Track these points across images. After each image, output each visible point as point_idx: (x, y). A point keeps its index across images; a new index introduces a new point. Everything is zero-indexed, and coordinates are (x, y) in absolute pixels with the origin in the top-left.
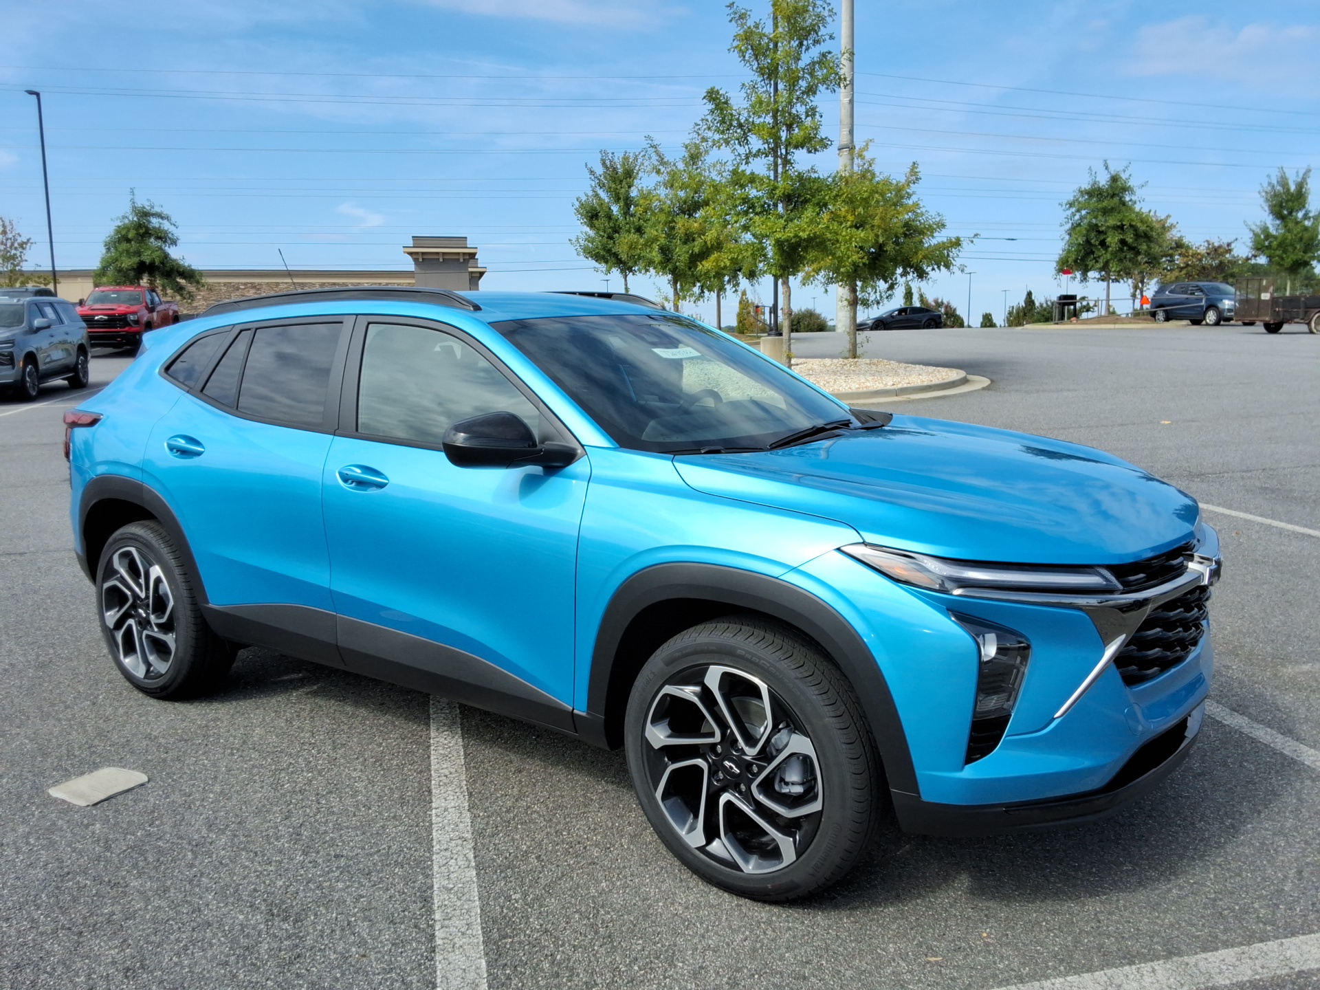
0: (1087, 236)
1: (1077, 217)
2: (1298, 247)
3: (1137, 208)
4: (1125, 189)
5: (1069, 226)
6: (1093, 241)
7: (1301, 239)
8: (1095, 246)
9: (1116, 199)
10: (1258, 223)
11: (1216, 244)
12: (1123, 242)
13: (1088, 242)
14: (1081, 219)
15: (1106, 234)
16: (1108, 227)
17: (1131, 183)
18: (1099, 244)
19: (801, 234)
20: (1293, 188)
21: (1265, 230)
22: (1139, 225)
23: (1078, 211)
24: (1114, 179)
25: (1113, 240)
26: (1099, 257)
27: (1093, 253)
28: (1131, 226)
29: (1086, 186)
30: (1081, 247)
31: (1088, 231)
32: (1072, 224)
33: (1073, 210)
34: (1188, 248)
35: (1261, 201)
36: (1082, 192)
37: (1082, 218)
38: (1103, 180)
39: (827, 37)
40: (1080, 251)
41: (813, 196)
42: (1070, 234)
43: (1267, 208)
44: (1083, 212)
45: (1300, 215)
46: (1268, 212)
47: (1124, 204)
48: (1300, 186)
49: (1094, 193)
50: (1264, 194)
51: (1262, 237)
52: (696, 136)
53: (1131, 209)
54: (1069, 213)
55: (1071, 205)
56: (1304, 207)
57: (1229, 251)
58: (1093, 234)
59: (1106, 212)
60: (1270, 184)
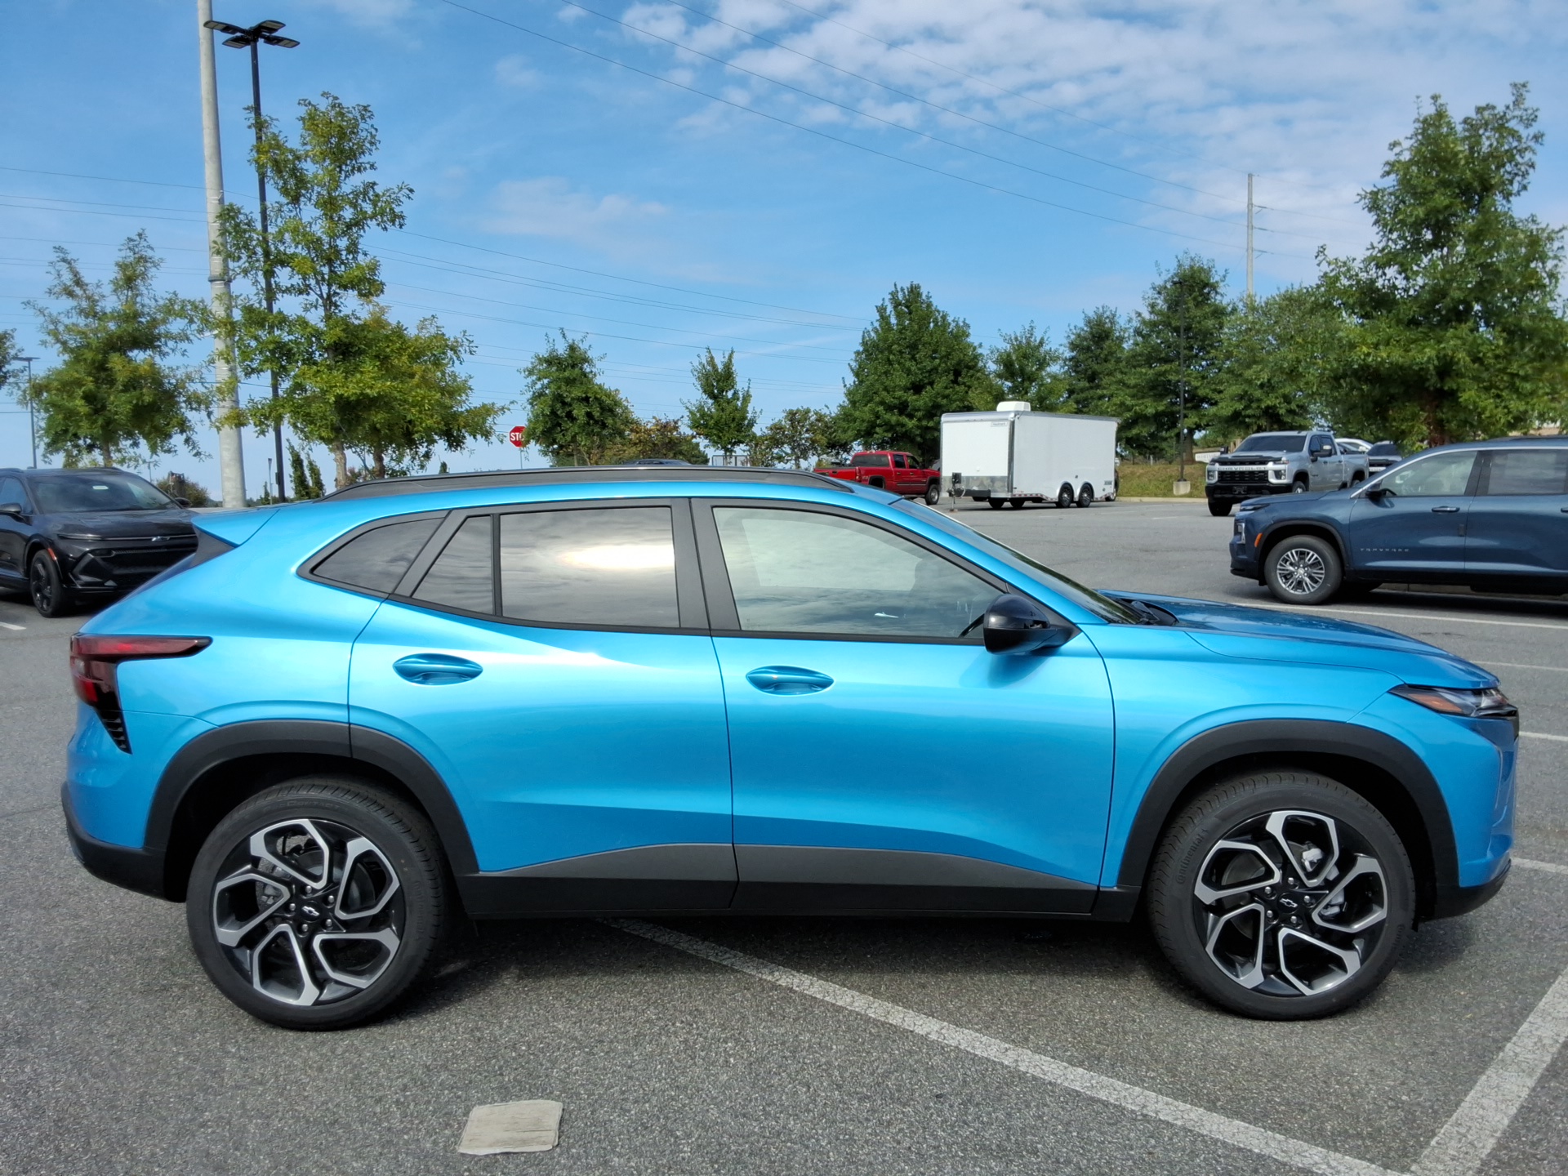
0: (552, 407)
1: (538, 386)
2: (732, 426)
3: (598, 380)
4: (586, 360)
5: (529, 395)
6: (559, 413)
7: (733, 420)
8: (562, 417)
9: (577, 370)
10: (694, 402)
11: (664, 421)
12: (589, 415)
13: (553, 413)
14: (542, 388)
15: (570, 405)
16: (573, 399)
17: (590, 354)
18: (566, 416)
19: (368, 391)
20: (720, 367)
21: (700, 409)
22: (604, 398)
23: (539, 379)
24: (572, 348)
25: (579, 412)
26: (567, 430)
27: (560, 425)
28: (596, 398)
29: (544, 353)
30: (547, 419)
31: (553, 401)
32: (534, 393)
33: (534, 377)
34: (637, 423)
35: (694, 380)
36: (541, 360)
37: (544, 387)
38: (561, 349)
39: (368, 166)
40: (547, 422)
41: (370, 347)
42: (531, 404)
43: (699, 386)
44: (546, 381)
45: (730, 394)
46: (701, 391)
47: (585, 375)
48: (728, 366)
49: (552, 361)
50: (696, 373)
51: (698, 415)
52: (131, 254)
53: (590, 381)
54: (529, 380)
55: (531, 372)
56: (733, 387)
57: (676, 428)
58: (559, 405)
59: (570, 382)
60: (700, 363)
